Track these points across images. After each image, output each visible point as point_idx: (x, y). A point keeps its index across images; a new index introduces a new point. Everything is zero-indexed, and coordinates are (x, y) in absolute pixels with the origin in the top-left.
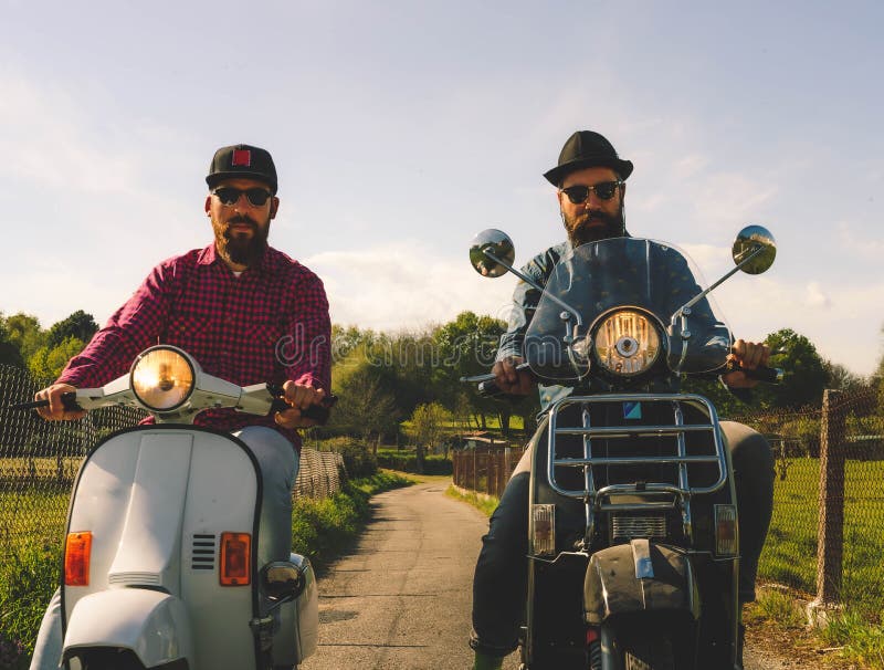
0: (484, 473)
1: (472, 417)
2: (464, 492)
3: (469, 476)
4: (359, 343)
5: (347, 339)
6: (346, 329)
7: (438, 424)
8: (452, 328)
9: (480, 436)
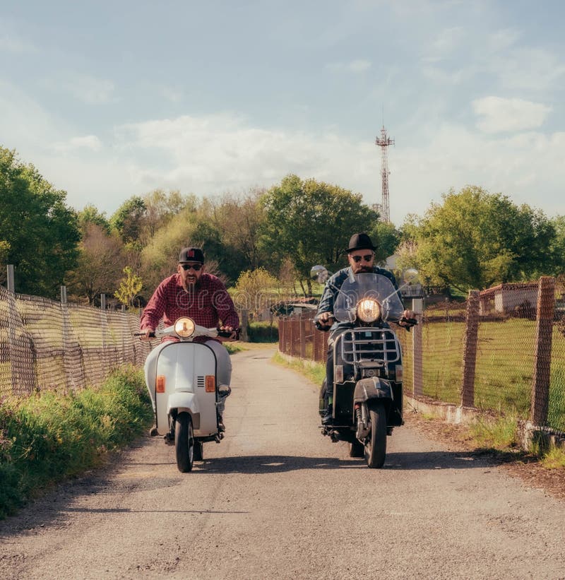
0: (311, 339)
1: (298, 283)
2: (290, 359)
3: (295, 343)
4: (181, 209)
5: (168, 205)
6: (168, 196)
7: (263, 291)
8: (277, 192)
9: (306, 303)
